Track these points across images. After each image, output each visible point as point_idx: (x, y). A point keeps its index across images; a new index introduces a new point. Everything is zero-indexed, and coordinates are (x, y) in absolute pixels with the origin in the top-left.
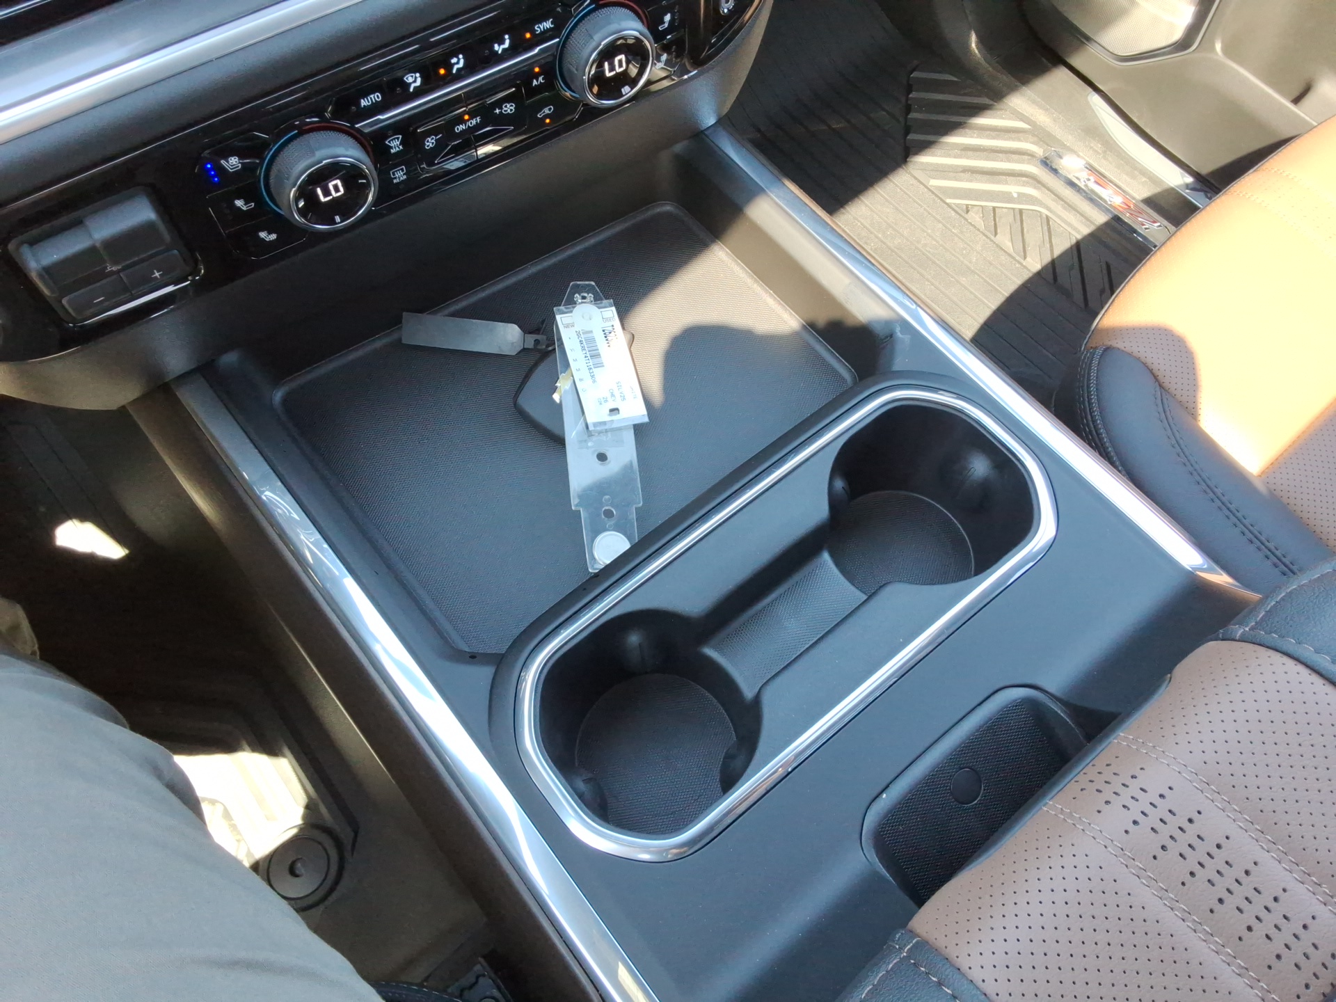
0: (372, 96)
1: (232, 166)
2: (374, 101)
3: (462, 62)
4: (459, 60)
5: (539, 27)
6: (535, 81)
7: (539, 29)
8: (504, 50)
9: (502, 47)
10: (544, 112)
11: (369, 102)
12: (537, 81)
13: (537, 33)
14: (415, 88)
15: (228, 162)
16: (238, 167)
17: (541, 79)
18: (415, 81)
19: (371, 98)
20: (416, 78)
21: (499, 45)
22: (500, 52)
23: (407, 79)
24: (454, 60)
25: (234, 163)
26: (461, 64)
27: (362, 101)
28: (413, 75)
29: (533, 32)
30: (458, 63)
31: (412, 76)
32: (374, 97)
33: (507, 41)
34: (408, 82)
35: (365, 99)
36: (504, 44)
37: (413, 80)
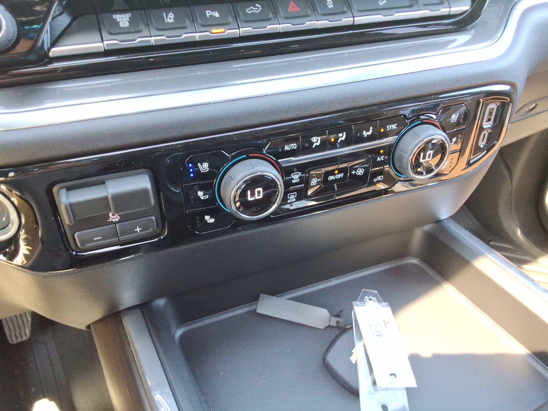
0: (292, 145)
1: (203, 168)
2: (292, 148)
3: (344, 136)
5: (389, 127)
6: (379, 158)
7: (389, 128)
8: (368, 135)
9: (368, 133)
10: (378, 179)
11: (289, 148)
12: (380, 158)
13: (387, 130)
14: (316, 146)
15: (202, 165)
16: (207, 170)
17: (382, 157)
18: (317, 142)
19: (291, 146)
20: (318, 140)
21: (366, 132)
22: (365, 136)
23: (313, 139)
24: (340, 135)
25: (205, 167)
26: (343, 139)
27: (286, 146)
29: (385, 128)
30: (342, 137)
31: (316, 139)
32: (293, 146)
33: (371, 131)
34: (313, 141)
35: (288, 146)
36: (369, 131)
37: (316, 141)
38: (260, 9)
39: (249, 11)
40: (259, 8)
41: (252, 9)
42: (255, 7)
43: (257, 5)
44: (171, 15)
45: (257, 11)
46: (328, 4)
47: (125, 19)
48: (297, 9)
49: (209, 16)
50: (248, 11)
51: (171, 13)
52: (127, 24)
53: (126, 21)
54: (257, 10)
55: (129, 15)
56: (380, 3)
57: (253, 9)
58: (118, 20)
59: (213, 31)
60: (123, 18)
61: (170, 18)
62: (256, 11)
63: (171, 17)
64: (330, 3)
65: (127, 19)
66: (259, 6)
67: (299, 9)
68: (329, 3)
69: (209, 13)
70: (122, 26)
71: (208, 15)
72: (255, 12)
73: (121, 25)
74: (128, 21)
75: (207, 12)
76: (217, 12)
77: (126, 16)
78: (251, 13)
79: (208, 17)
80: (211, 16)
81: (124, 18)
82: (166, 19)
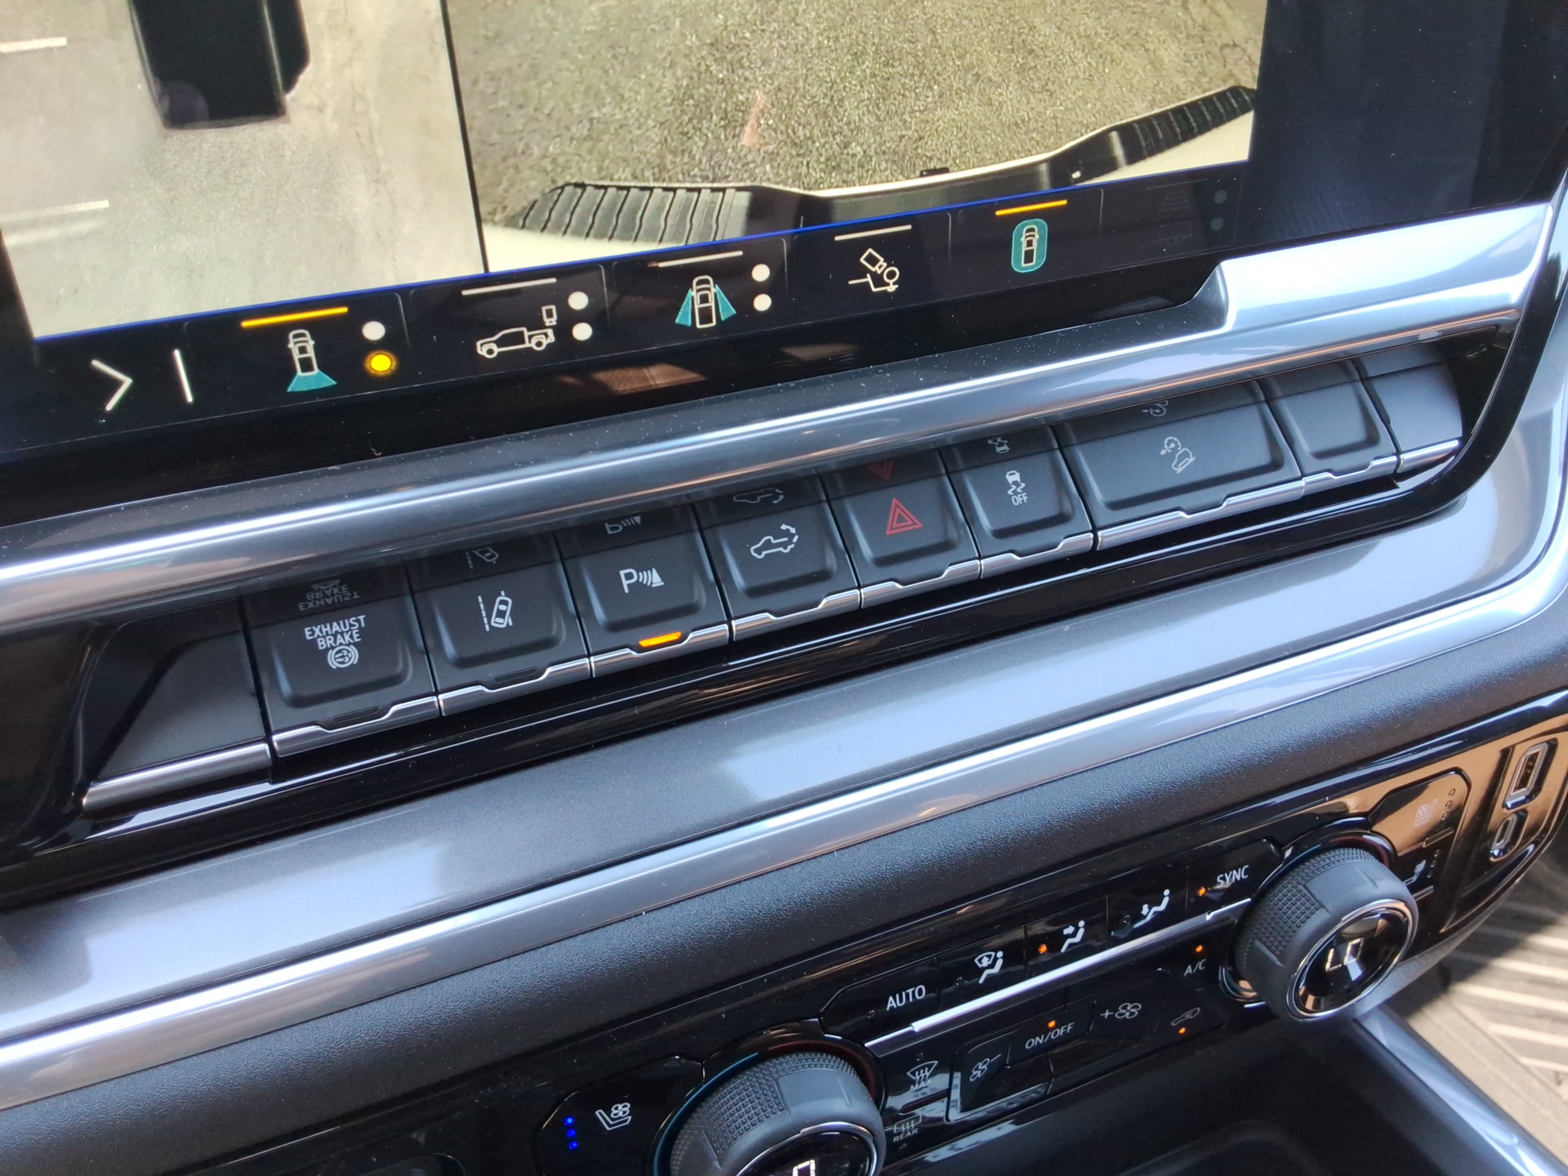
0: (910, 991)
1: (613, 1120)
2: (911, 1000)
3: (1081, 933)
4: (1077, 928)
5: (1223, 879)
6: (1189, 967)
7: (1222, 882)
8: (1156, 914)
9: (1155, 909)
10: (1184, 1017)
11: (901, 1001)
12: (1193, 969)
13: (1218, 888)
14: (990, 976)
15: (608, 1112)
16: (626, 1121)
17: (1200, 966)
18: (992, 966)
19: (907, 995)
20: (996, 959)
21: (1151, 907)
22: (1148, 918)
23: (980, 961)
24: (1069, 930)
25: (621, 1114)
26: (1078, 938)
27: (891, 999)
28: (993, 954)
29: (1212, 886)
30: (1074, 935)
31: (989, 956)
32: (913, 992)
33: (1166, 901)
34: (980, 966)
35: (897, 996)
36: (1159, 904)
37: (990, 962)
38: (796, 539)
39: (759, 551)
40: (791, 536)
41: (769, 540)
42: (778, 534)
43: (784, 527)
44: (504, 603)
45: (785, 548)
46: (1010, 492)
47: (347, 637)
48: (915, 524)
49: (629, 585)
50: (755, 551)
51: (503, 597)
52: (354, 656)
53: (349, 644)
54: (784, 545)
55: (358, 621)
56: (1176, 466)
57: (773, 541)
58: (322, 644)
59: (645, 643)
60: (339, 636)
61: (501, 614)
62: (781, 549)
63: (503, 608)
64: (1019, 490)
65: (351, 637)
66: (793, 530)
67: (919, 525)
68: (1014, 487)
69: (629, 576)
70: (334, 667)
71: (625, 583)
72: (780, 552)
73: (333, 661)
74: (355, 644)
75: (622, 573)
76: (654, 570)
77: (351, 625)
78: (766, 555)
79: (627, 590)
80: (638, 587)
81: (342, 634)
82: (485, 620)
